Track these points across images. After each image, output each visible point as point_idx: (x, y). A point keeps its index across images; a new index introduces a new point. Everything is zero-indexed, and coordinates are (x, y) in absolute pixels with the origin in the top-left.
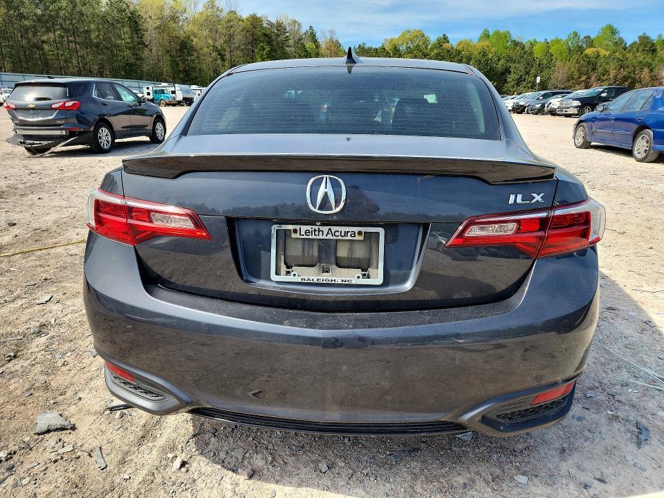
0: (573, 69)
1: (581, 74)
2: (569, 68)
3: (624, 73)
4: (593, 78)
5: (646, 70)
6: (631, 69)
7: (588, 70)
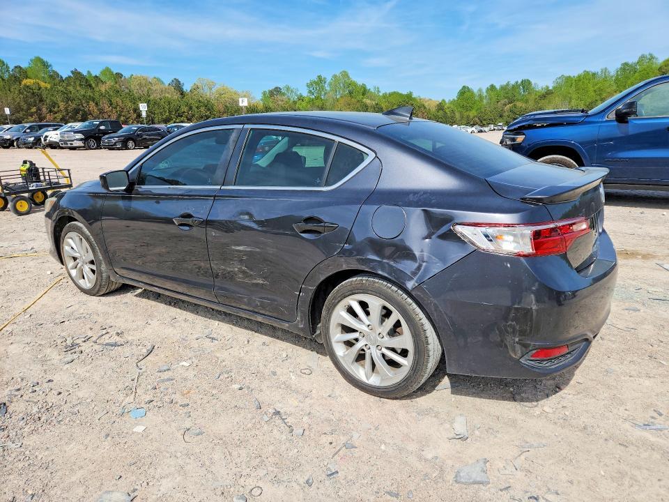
0: (18, 100)
1: (29, 106)
2: (13, 99)
3: (73, 106)
4: (44, 110)
5: (91, 103)
6: (77, 102)
7: (35, 102)
